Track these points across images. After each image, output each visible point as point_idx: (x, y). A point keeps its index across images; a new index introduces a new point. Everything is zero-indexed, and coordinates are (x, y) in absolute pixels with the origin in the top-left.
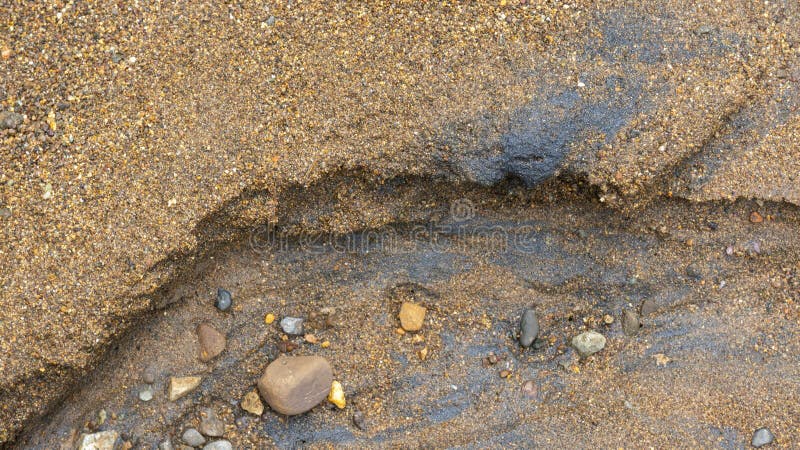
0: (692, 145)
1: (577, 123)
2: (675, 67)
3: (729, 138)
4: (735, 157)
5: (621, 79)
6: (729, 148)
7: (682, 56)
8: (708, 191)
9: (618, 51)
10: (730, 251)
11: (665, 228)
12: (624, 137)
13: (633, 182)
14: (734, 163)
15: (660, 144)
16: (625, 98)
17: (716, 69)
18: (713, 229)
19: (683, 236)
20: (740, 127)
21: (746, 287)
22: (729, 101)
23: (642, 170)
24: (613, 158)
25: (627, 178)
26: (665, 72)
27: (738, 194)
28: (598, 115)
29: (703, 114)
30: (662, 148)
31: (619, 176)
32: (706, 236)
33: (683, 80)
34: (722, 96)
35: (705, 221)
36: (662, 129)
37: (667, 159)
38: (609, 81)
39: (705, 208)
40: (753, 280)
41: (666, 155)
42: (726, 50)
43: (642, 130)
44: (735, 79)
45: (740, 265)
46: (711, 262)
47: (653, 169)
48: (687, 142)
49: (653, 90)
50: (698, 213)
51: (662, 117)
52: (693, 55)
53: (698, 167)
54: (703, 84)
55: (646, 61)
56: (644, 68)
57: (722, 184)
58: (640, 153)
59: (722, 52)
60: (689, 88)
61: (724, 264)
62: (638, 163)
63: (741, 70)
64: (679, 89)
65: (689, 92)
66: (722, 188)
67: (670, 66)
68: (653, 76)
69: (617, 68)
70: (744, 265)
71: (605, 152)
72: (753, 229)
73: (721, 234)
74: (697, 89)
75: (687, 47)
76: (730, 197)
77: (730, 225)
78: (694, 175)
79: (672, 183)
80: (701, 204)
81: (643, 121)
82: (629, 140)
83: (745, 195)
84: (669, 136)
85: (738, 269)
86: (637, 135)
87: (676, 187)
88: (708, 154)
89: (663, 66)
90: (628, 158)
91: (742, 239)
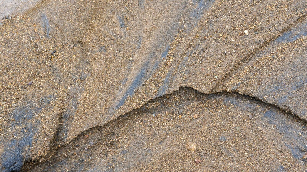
0: (53, 133)
1: (20, 147)
2: (38, 115)
3: (65, 122)
4: (70, 125)
5: (25, 128)
6: (67, 124)
7: (39, 111)
8: (69, 139)
9: (21, 121)
10: (86, 149)
11: (66, 154)
12: (34, 143)
13: (45, 152)
14: (71, 128)
15: (45, 138)
16: (29, 132)
17: (49, 108)
18: (78, 146)
19: (72, 153)
20: (66, 118)
21: (97, 154)
22: (57, 114)
23: (45, 148)
24: (35, 150)
25: (42, 152)
26: (36, 118)
27: (76, 135)
28: (24, 142)
29: (52, 122)
30: (46, 139)
31: (39, 153)
32: (78, 149)
33: (42, 117)
34: (55, 114)
35: (75, 146)
36: (43, 134)
37: (49, 141)
38: (22, 130)
39: (72, 143)
40: (98, 151)
41: (48, 140)
42: (50, 101)
43: (38, 138)
44: (56, 108)
45: (92, 150)
46: (84, 154)
47: (47, 146)
48: (52, 133)
49: (36, 125)
50: (71, 145)
51: (41, 131)
52: (41, 108)
53: (62, 135)
54: (48, 115)
55: (30, 118)
56: (30, 121)
57: (71, 135)
58: (41, 144)
59: (49, 102)
60: (45, 118)
61: (87, 153)
62: (42, 147)
63: (56, 104)
64: (42, 120)
65: (45, 119)
66: (72, 136)
67: (37, 115)
68: (34, 121)
69: (23, 125)
70: (92, 149)
71: (32, 150)
72: (88, 139)
73: (81, 146)
74: (47, 117)
75: (39, 107)
76: (75, 137)
77: (82, 142)
78: (62, 137)
79: (58, 143)
80: (70, 142)
81: (37, 135)
82: (36, 143)
83: (79, 134)
84: (46, 134)
85: (92, 151)
86: (37, 140)
87: (60, 143)
88: (63, 130)
89: (35, 117)
90: (39, 147)
91: (87, 144)
